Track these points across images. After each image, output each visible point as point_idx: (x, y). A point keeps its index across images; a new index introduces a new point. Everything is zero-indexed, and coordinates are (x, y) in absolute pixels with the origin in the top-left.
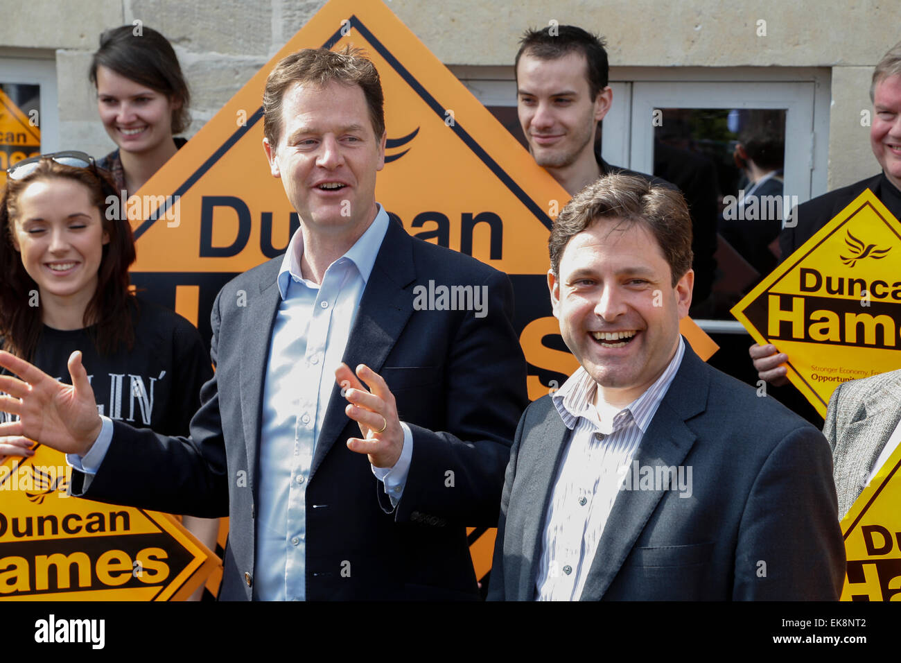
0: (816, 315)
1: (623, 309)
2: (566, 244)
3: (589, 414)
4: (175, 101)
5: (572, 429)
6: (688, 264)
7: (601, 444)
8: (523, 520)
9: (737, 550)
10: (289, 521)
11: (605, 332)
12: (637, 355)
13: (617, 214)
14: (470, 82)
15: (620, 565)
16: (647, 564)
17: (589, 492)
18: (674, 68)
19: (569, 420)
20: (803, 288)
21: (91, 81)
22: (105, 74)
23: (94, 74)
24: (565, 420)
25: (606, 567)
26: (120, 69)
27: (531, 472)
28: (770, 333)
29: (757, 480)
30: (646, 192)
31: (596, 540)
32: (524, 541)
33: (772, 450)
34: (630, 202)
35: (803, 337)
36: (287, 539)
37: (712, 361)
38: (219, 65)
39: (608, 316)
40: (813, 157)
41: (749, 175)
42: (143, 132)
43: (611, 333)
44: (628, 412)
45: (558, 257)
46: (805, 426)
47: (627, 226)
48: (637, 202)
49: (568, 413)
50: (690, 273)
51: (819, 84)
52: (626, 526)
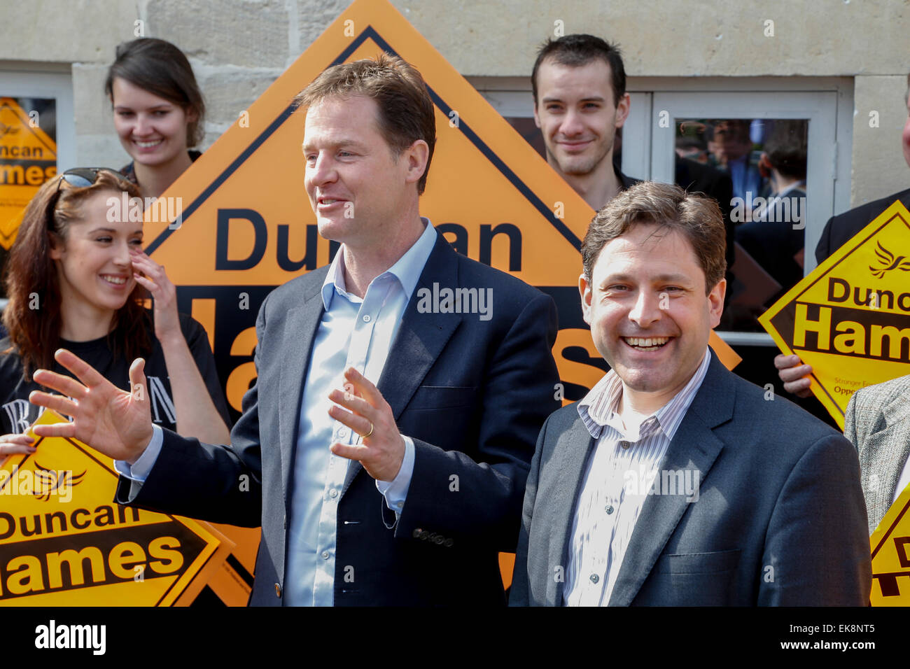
0: (842, 326)
1: (657, 316)
2: (601, 249)
3: (615, 422)
4: (191, 114)
5: (597, 438)
6: (721, 273)
7: (627, 451)
8: (548, 530)
9: (764, 557)
10: (320, 535)
11: (638, 338)
12: (669, 360)
13: (655, 221)
14: (488, 94)
15: (647, 573)
16: (675, 572)
17: (616, 501)
18: (694, 79)
19: (594, 429)
20: (831, 298)
21: (106, 93)
22: (122, 86)
23: (109, 86)
24: (589, 430)
25: (634, 573)
26: (138, 81)
27: (555, 483)
28: (796, 343)
29: (785, 487)
30: (682, 200)
31: (623, 548)
32: (551, 550)
33: (800, 457)
34: (667, 208)
35: (828, 348)
36: (317, 552)
37: (737, 370)
38: (236, 78)
39: (643, 321)
40: (836, 168)
41: (773, 184)
42: (160, 144)
43: (645, 339)
44: (654, 420)
45: (592, 262)
46: (833, 434)
47: (664, 233)
48: (674, 209)
49: (593, 422)
50: (723, 283)
51: (842, 94)
52: (653, 533)
